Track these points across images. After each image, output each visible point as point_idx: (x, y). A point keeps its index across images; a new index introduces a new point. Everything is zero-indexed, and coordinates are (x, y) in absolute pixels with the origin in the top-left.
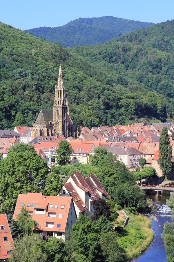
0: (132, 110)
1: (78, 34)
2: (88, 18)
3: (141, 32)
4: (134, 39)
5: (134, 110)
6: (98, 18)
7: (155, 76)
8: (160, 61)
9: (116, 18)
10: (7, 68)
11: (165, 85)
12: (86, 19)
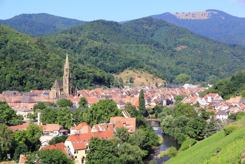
0: (92, 80)
1: (23, 26)
2: (29, 14)
3: (77, 27)
4: (73, 32)
5: (93, 80)
6: (36, 14)
7: (95, 58)
8: (97, 48)
9: (49, 15)
10: (15, 53)
11: (102, 64)
12: (27, 14)
